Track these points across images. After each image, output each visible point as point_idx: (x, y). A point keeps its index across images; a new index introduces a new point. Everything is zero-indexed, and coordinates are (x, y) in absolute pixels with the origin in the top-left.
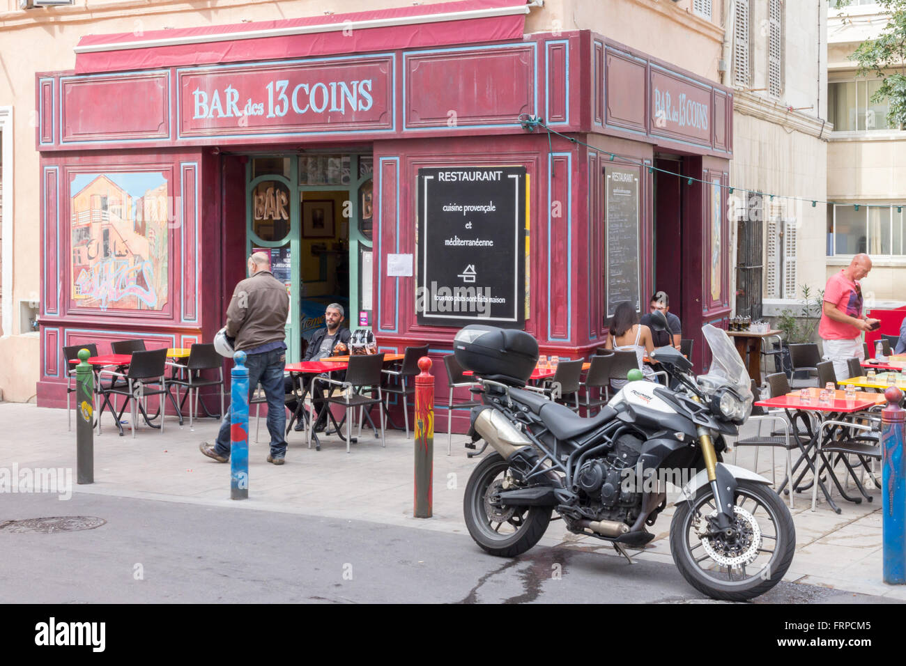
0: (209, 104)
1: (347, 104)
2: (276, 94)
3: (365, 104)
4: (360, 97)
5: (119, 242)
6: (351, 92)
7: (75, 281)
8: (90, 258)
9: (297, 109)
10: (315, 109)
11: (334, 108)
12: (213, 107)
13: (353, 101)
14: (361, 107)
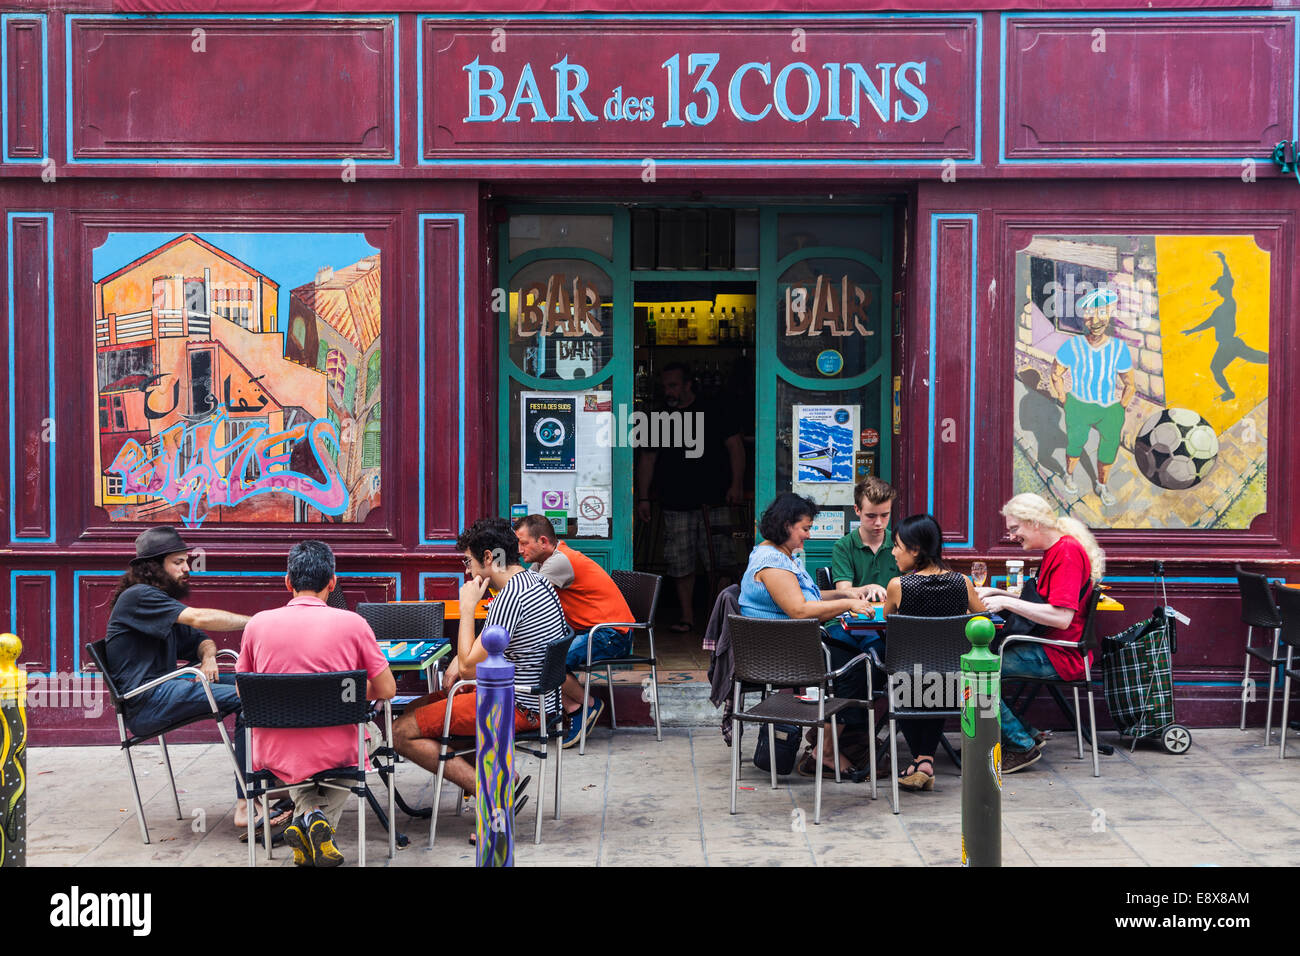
0: (508, 92)
1: (865, 105)
2: (687, 81)
3: (910, 107)
4: (897, 94)
5: (239, 381)
6: (878, 84)
7: (105, 464)
8: (151, 414)
9: (739, 112)
10: (786, 114)
11: (834, 113)
12: (518, 99)
13: (880, 104)
14: (900, 113)
